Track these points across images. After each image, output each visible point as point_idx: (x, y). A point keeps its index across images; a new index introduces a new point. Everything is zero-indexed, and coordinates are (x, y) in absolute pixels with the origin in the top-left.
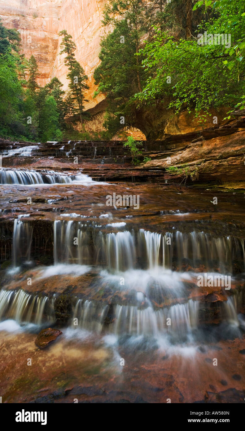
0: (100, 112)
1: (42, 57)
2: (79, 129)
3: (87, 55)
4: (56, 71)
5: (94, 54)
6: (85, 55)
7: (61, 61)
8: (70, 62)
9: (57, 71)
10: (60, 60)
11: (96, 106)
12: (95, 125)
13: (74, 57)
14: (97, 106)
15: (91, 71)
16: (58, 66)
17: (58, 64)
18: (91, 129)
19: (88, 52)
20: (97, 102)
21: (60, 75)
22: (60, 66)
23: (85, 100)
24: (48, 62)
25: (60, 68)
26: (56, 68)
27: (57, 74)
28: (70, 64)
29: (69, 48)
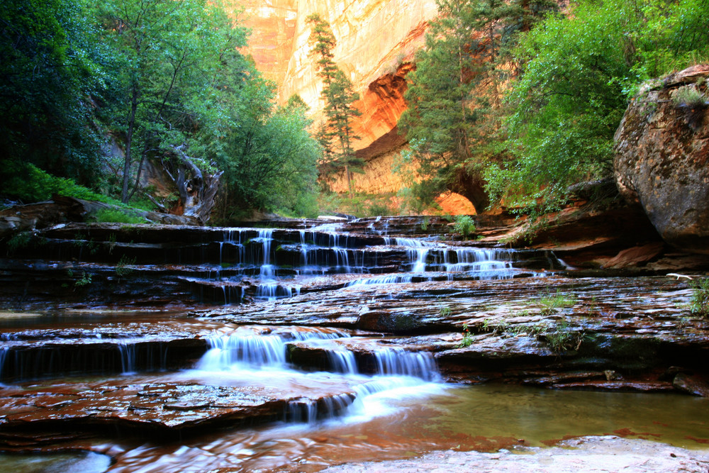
0: (379, 156)
1: (265, 55)
2: (337, 188)
3: (355, 52)
4: (292, 80)
5: (367, 49)
6: (350, 51)
7: (302, 61)
8: (325, 69)
9: (294, 80)
10: (300, 60)
11: (371, 145)
12: (367, 181)
13: (332, 60)
14: (374, 145)
15: (363, 82)
16: (296, 71)
17: (296, 67)
18: (360, 188)
19: (356, 46)
20: (373, 137)
21: (300, 87)
22: (301, 70)
23: (354, 137)
24: (276, 63)
25: (300, 75)
26: (292, 73)
27: (293, 86)
28: (325, 72)
29: (324, 45)
